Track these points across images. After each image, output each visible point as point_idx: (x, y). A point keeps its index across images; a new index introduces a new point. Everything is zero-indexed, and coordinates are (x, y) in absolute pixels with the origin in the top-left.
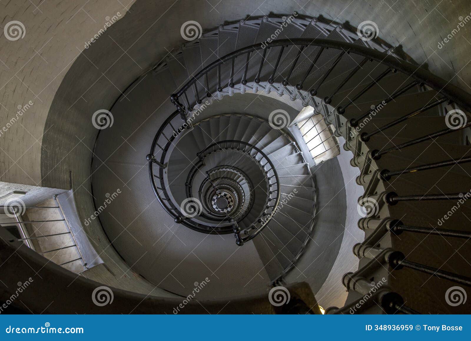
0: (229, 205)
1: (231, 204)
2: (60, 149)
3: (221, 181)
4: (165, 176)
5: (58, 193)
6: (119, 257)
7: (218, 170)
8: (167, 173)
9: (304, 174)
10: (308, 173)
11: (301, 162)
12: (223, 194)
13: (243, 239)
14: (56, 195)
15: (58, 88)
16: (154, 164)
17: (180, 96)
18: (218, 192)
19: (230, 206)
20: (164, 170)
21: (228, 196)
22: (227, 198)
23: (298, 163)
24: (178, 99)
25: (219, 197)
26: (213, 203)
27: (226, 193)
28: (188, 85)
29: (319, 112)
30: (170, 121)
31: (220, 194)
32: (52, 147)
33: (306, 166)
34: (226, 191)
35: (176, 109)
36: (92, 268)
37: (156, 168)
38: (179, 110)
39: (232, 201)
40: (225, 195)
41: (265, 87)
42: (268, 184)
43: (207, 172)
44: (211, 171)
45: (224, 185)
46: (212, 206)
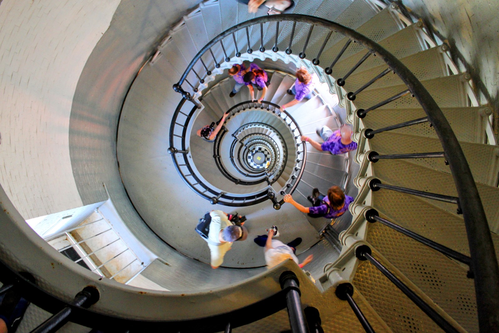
0: (266, 158)
1: (269, 156)
2: (88, 166)
3: (251, 138)
4: (191, 161)
5: (99, 206)
6: (170, 248)
7: (243, 129)
8: (191, 157)
9: (327, 116)
10: (331, 115)
11: (321, 104)
12: (257, 149)
13: (279, 203)
14: (98, 208)
15: (70, 114)
16: (177, 155)
17: (182, 84)
18: (251, 148)
19: (268, 159)
20: (188, 156)
21: (263, 150)
22: (263, 152)
23: (318, 107)
24: (180, 87)
25: (254, 152)
26: (249, 160)
27: (260, 147)
28: (186, 73)
29: (312, 72)
30: (180, 110)
31: (254, 149)
32: (81, 167)
33: (327, 108)
34: (260, 144)
35: (182, 98)
36: (149, 265)
37: (180, 157)
38: (185, 98)
39: (268, 153)
40: (260, 149)
41: (259, 55)
42: (294, 136)
43: (233, 135)
44: (236, 132)
45: (255, 141)
46: (249, 164)
